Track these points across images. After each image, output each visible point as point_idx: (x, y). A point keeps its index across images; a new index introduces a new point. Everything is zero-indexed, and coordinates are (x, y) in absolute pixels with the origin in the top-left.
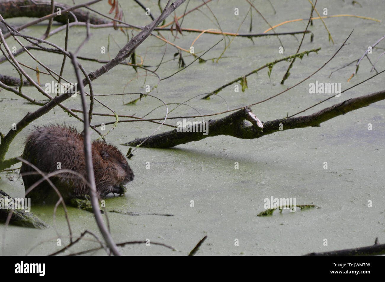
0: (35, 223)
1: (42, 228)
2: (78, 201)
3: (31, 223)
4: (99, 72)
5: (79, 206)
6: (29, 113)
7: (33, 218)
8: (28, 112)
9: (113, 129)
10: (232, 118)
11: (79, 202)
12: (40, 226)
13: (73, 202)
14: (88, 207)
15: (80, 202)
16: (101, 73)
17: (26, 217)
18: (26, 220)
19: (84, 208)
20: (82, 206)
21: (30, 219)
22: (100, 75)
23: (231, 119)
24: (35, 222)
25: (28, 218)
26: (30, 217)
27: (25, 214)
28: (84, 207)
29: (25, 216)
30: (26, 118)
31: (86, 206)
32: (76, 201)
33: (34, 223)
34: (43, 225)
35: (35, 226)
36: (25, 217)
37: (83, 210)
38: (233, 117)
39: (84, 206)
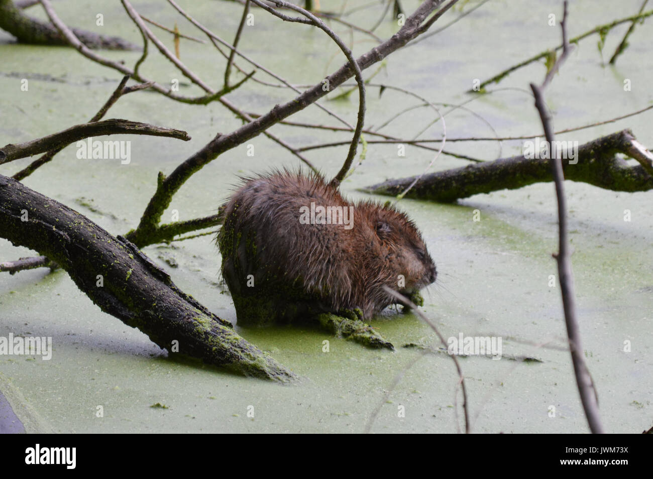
0: (269, 370)
1: (284, 381)
2: (335, 319)
3: (261, 368)
4: (367, 60)
5: (339, 332)
6: (219, 136)
7: (264, 359)
8: (218, 134)
9: (360, 164)
10: (594, 150)
11: (337, 323)
12: (280, 377)
13: (325, 322)
14: (358, 335)
15: (340, 322)
16: (370, 62)
17: (251, 357)
18: (252, 362)
19: (350, 337)
20: (344, 332)
21: (259, 361)
22: (367, 66)
23: (592, 151)
24: (268, 367)
25: (254, 359)
26: (258, 357)
27: (246, 349)
28: (349, 335)
29: (248, 353)
30: (213, 145)
31: (353, 331)
32: (331, 321)
33: (267, 370)
34: (287, 374)
35: (271, 376)
36: (248, 355)
37: (347, 340)
38: (596, 148)
39: (350, 332)
